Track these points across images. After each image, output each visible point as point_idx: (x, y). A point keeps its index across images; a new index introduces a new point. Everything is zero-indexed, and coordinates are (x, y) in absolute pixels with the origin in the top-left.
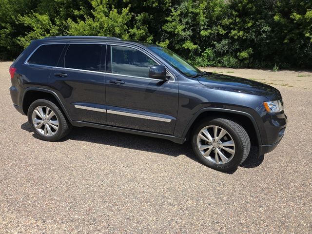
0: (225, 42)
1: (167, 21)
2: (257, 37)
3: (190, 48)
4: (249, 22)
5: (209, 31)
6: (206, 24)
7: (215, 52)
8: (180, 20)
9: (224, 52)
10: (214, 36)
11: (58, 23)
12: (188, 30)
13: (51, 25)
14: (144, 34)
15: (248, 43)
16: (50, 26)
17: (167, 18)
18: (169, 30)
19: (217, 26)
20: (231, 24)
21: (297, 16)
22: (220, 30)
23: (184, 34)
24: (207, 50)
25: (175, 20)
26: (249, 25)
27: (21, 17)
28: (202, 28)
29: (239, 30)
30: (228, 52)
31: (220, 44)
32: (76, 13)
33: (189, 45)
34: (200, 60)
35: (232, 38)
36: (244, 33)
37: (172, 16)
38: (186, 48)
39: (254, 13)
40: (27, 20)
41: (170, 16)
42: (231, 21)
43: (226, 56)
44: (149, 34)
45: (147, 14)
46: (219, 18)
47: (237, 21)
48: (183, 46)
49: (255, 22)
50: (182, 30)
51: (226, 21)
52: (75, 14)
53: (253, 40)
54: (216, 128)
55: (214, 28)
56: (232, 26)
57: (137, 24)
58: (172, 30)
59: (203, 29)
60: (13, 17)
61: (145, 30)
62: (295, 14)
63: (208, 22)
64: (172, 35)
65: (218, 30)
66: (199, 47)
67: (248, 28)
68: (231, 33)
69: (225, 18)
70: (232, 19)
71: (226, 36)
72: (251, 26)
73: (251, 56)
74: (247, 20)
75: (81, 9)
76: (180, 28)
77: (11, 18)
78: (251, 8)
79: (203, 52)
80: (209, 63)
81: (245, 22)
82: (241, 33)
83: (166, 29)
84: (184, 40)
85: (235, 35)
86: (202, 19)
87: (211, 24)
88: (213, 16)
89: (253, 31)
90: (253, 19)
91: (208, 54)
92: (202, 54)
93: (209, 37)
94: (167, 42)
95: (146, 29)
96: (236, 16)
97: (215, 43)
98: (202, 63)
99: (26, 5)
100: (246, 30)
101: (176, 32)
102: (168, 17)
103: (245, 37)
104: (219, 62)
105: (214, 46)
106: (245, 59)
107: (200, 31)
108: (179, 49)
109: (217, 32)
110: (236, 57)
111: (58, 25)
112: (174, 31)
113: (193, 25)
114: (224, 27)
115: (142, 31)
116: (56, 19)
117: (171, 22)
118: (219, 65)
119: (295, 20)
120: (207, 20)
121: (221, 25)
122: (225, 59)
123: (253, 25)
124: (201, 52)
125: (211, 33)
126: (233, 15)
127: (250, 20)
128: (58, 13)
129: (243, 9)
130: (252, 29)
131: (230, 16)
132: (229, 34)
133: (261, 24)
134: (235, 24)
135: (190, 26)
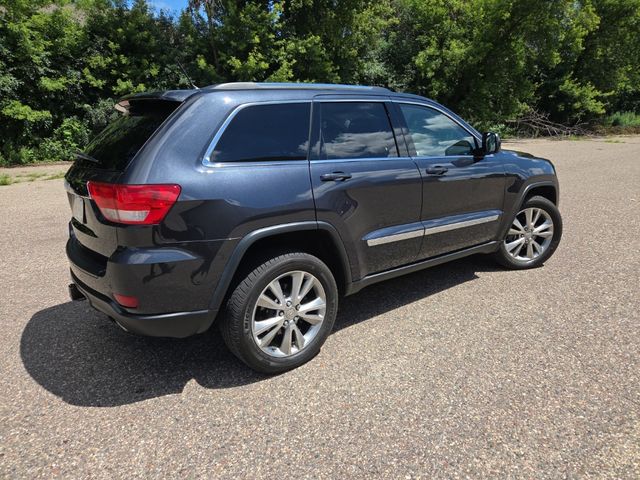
4: (149, 67)
5: (63, 80)
6: (48, 62)
7: (90, 126)
10: (77, 92)
20: (110, 66)
21: (236, 63)
26: (154, 72)
31: (96, 107)
34: (56, 145)
38: (18, 117)
39: (153, 50)
42: (110, 60)
47: (124, 62)
48: (6, 112)
49: (161, 70)
51: (98, 60)
55: (73, 72)
56: (114, 72)
59: (45, 75)
62: (234, 58)
63: (50, 58)
65: (83, 77)
67: (152, 78)
68: (116, 85)
69: (92, 52)
70: (110, 57)
71: (107, 92)
72: (158, 75)
74: (146, 62)
78: (147, 40)
81: (142, 66)
82: (142, 87)
85: (127, 91)
86: (39, 52)
87: (59, 62)
88: (60, 45)
90: (155, 61)
91: (74, 132)
93: (65, 93)
96: (118, 52)
97: (84, 106)
100: (150, 81)
105: (81, 113)
107: (38, 77)
109: (82, 81)
113: (16, 62)
114: (98, 73)
119: (233, 68)
120: (49, 53)
123: (160, 73)
124: (51, 128)
125: (69, 86)
126: (110, 50)
127: (150, 62)
129: (128, 39)
130: (159, 80)
131: (105, 51)
132: (114, 89)
133: (173, 72)
134: (121, 67)
135: (9, 65)
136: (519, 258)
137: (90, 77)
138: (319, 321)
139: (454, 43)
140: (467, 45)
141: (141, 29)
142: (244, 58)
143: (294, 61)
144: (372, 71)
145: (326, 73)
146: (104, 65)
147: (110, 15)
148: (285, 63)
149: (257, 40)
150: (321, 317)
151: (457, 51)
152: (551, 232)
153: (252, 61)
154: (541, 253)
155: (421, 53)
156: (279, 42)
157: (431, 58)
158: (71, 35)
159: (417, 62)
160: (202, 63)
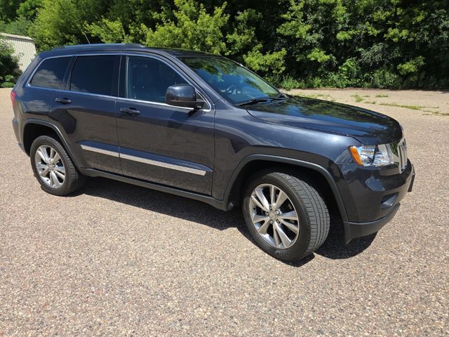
0: (377, 48)
1: (284, 20)
2: (431, 38)
3: (319, 60)
4: (419, 15)
5: (351, 32)
6: (348, 20)
7: (361, 64)
8: (305, 18)
9: (374, 63)
10: (360, 40)
11: (132, 31)
12: (317, 32)
13: (124, 34)
14: (250, 40)
15: (417, 47)
16: (123, 36)
17: (284, 16)
18: (286, 34)
19: (364, 23)
20: (388, 18)
22: (369, 28)
23: (309, 38)
24: (349, 63)
25: (296, 17)
26: (419, 19)
27: (88, 25)
28: (340, 26)
29: (401, 28)
30: (381, 63)
31: (369, 50)
32: (156, 15)
33: (319, 55)
34: (335, 77)
35: (390, 40)
36: (410, 33)
37: (292, 11)
38: (313, 59)
40: (94, 29)
41: (289, 12)
42: (388, 13)
43: (378, 71)
44: (256, 41)
45: (254, 11)
46: (368, 10)
47: (398, 13)
48: (309, 56)
49: (429, 15)
50: (307, 32)
51: (380, 15)
52: (154, 17)
53: (426, 43)
54: (273, 187)
55: (360, 26)
56: (389, 22)
57: (239, 27)
58: (291, 33)
59: (342, 30)
60: (78, 25)
61: (250, 35)
63: (350, 17)
64: (291, 40)
65: (366, 30)
66: (333, 57)
67: (418, 24)
68: (387, 33)
69: (378, 9)
70: (390, 11)
71: (379, 38)
72: (422, 21)
73: (421, 69)
74: (416, 10)
75: (162, 10)
76: (303, 29)
77: (77, 27)
79: (341, 64)
80: (350, 83)
81: (413, 15)
82: (405, 33)
83: (282, 32)
84: (310, 47)
85: (394, 36)
87: (355, 19)
88: (358, 7)
89: (426, 29)
90: (425, 9)
91: (349, 68)
92: (340, 68)
93: (351, 41)
94: (284, 51)
95: (253, 33)
96: (398, 6)
97: (360, 50)
98: (339, 83)
99: (96, 9)
100: (414, 28)
101: (298, 36)
102: (285, 13)
103: (411, 39)
104: (367, 80)
105: (358, 55)
106: (410, 74)
107: (337, 32)
108: (301, 62)
109: (363, 32)
110: (396, 71)
111: (132, 35)
112: (295, 35)
113: (326, 24)
114: (376, 24)
115: (247, 37)
116: (130, 27)
117: (290, 21)
118: (366, 84)
120: (348, 14)
121: (371, 21)
122: (376, 75)
123: (426, 18)
124: (337, 65)
125: (354, 36)
126: (392, 5)
127: (420, 10)
128: (133, 17)
130: (424, 25)
131: (387, 6)
132: (385, 35)
133: (439, 16)
134: (396, 18)
135: (321, 26)
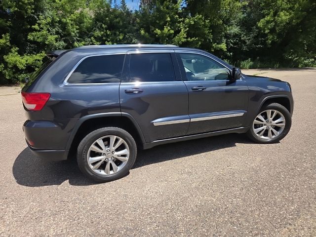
4: (119, 35)
5: (83, 43)
6: (78, 35)
8: (49, 30)
12: (60, 40)
17: (33, 26)
19: (90, 38)
20: (103, 35)
21: (158, 31)
23: (56, 44)
25: (43, 29)
26: (121, 37)
29: (113, 41)
39: (121, 27)
41: (37, 24)
42: (102, 33)
46: (91, 29)
47: (108, 33)
49: (124, 36)
51: (98, 33)
54: (270, 111)
55: (87, 39)
56: (104, 38)
58: (40, 40)
61: (6, 39)
62: (157, 29)
69: (95, 30)
70: (103, 31)
74: (118, 33)
78: (119, 22)
81: (116, 35)
83: (32, 39)
86: (74, 31)
87: (82, 35)
90: (122, 32)
94: (44, 54)
95: (8, 38)
96: (106, 29)
101: (47, 43)
102: (35, 25)
112: (44, 42)
113: (65, 36)
114: (97, 39)
119: (157, 34)
120: (78, 31)
121: (94, 36)
126: (103, 28)
127: (120, 33)
129: (110, 23)
130: (123, 41)
131: (101, 29)
133: (130, 37)
134: (107, 36)
135: (62, 37)
136: (263, 137)
137: (94, 41)
138: (126, 160)
139: (282, 14)
140: (290, 14)
141: (116, 17)
142: (162, 29)
143: (188, 29)
144: (232, 31)
145: (205, 34)
146: (100, 35)
147: (104, 12)
148: (182, 30)
149: (169, 19)
150: (127, 158)
151: (284, 18)
152: (284, 124)
153: (166, 30)
154: (277, 136)
155: (262, 20)
156: (180, 19)
157: (268, 22)
158: (87, 22)
159: (259, 25)
160: (142, 32)
